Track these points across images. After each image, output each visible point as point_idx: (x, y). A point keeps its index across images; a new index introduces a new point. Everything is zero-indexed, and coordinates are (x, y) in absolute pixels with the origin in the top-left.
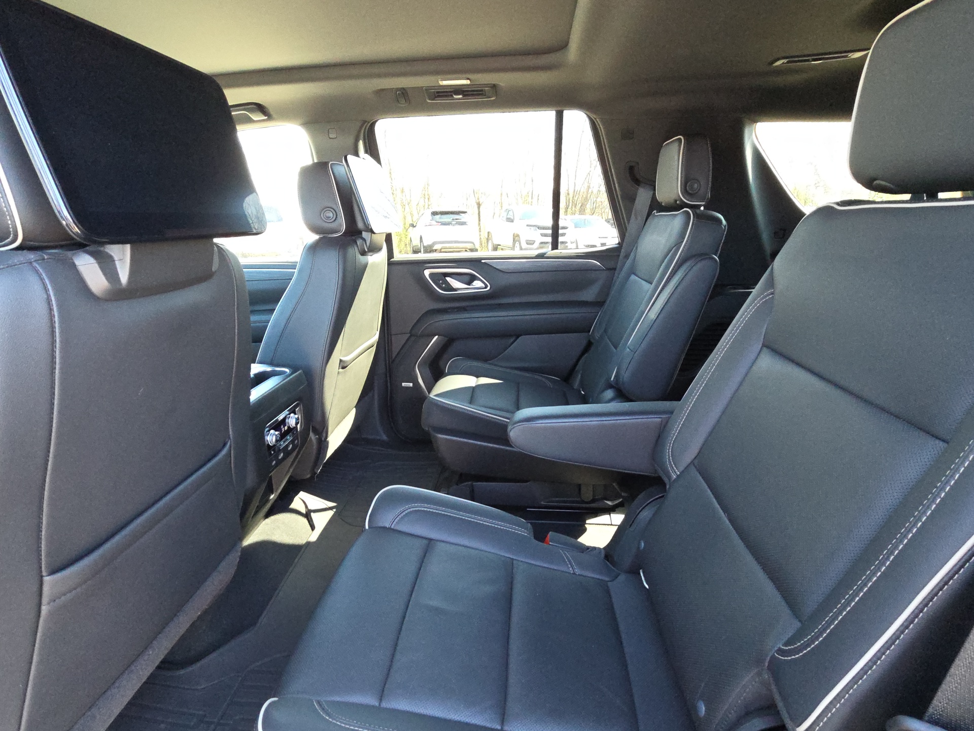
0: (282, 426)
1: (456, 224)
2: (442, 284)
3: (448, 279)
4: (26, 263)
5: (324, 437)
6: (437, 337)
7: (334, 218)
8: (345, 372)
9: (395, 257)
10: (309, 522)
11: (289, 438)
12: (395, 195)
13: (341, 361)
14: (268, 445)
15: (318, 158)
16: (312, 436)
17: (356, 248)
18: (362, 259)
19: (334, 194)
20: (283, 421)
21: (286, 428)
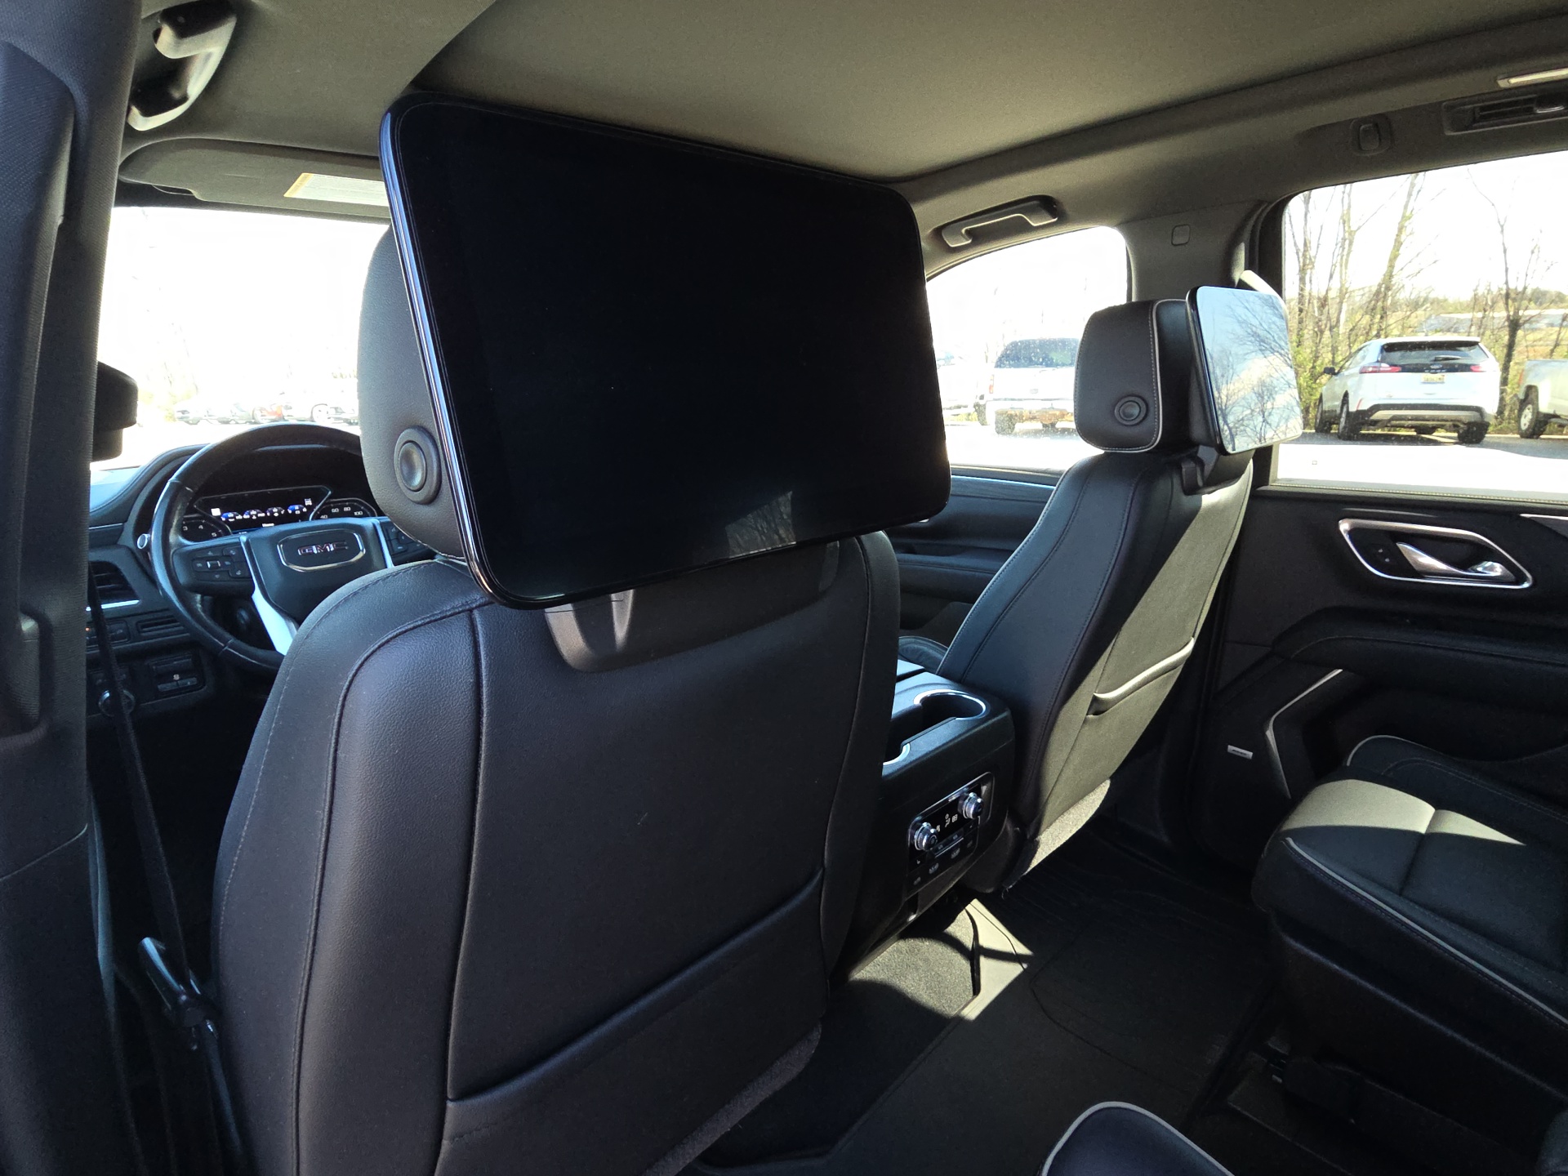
0: (947, 815)
1: (1441, 369)
2: (1384, 555)
3: (1405, 548)
4: (463, 611)
5: (1031, 833)
6: (1340, 671)
7: (1142, 415)
8: (1099, 719)
9: (1270, 483)
10: (973, 971)
11: (958, 839)
12: (1303, 314)
13: (1095, 699)
14: (912, 845)
15: (1140, 291)
16: (1007, 825)
17: (1176, 481)
18: (1187, 501)
19: (1151, 365)
20: (954, 807)
21: (955, 818)
